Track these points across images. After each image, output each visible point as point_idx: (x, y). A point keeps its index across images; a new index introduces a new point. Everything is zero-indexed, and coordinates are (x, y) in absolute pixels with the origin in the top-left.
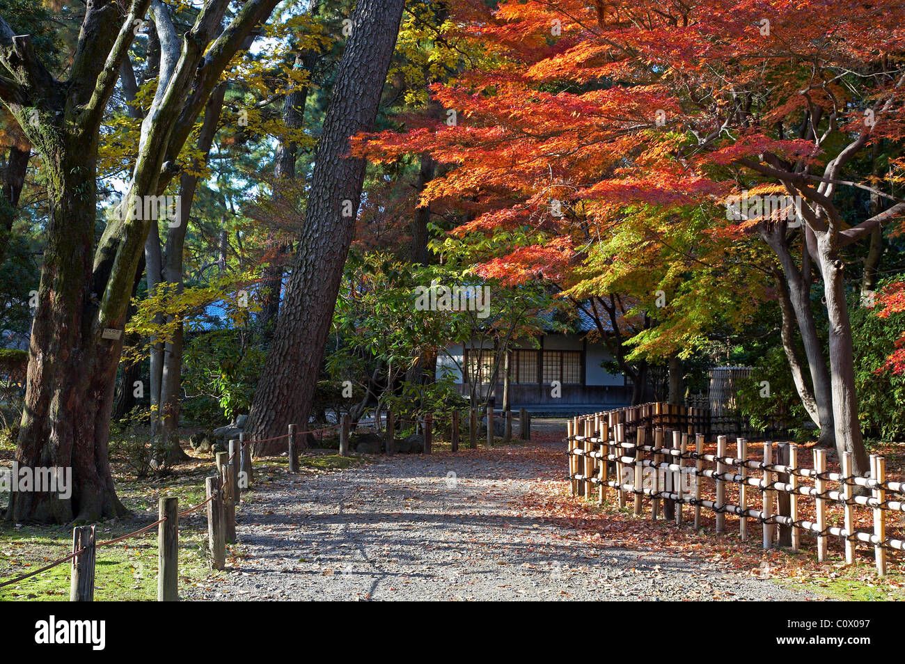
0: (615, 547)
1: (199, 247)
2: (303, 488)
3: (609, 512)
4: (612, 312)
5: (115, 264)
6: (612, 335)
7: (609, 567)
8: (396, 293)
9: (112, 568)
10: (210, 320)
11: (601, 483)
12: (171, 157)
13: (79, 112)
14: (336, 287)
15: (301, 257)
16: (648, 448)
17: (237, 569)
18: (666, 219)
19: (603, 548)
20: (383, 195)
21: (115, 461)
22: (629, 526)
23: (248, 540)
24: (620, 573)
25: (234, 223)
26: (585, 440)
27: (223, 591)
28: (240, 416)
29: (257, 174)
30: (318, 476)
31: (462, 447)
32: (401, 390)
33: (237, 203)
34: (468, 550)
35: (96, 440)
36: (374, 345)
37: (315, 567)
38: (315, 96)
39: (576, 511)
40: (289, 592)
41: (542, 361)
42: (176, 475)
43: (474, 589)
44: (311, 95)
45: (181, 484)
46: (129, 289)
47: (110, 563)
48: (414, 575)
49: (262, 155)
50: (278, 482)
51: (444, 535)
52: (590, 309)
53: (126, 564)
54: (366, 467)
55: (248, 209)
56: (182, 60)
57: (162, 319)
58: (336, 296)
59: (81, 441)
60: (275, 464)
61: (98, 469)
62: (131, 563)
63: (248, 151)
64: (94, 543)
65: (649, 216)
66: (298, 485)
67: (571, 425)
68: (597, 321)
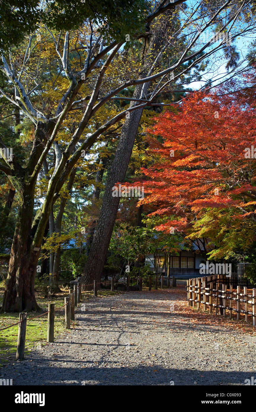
0: (202, 324)
1: (68, 221)
2: (98, 302)
3: (201, 312)
4: (204, 244)
5: (38, 226)
6: (204, 251)
7: (200, 331)
8: (131, 237)
9: (33, 327)
10: (71, 245)
11: (198, 302)
12: (57, 191)
13: (29, 178)
14: (110, 235)
15: (99, 224)
16: (214, 290)
17: (74, 329)
18: (221, 212)
19: (199, 324)
20: (128, 204)
21: (38, 292)
22: (207, 317)
23: (79, 319)
24: (204, 333)
25: (79, 213)
26: (193, 287)
27: (69, 336)
28: (79, 277)
29: (88, 198)
30: (104, 298)
31: (153, 289)
32: (132, 269)
33: (81, 207)
34: (152, 324)
35: (30, 285)
36: (123, 254)
37: (100, 329)
38: (106, 173)
39: (190, 311)
40: (91, 337)
41: (181, 260)
42: (57, 297)
43: (153, 337)
44: (105, 172)
45: (58, 300)
46: (42, 234)
47: (33, 326)
48: (133, 332)
49: (89, 192)
50: (90, 300)
51: (144, 319)
52: (196, 243)
53: (38, 326)
54: (120, 295)
55: (84, 209)
56: (61, 161)
57: (54, 244)
58: (110, 237)
59: (26, 285)
60: (89, 294)
61: (31, 294)
62: (40, 326)
63: (84, 190)
64: (26, 318)
65: (215, 211)
66: (97, 301)
67: (188, 282)
68: (199, 247)
